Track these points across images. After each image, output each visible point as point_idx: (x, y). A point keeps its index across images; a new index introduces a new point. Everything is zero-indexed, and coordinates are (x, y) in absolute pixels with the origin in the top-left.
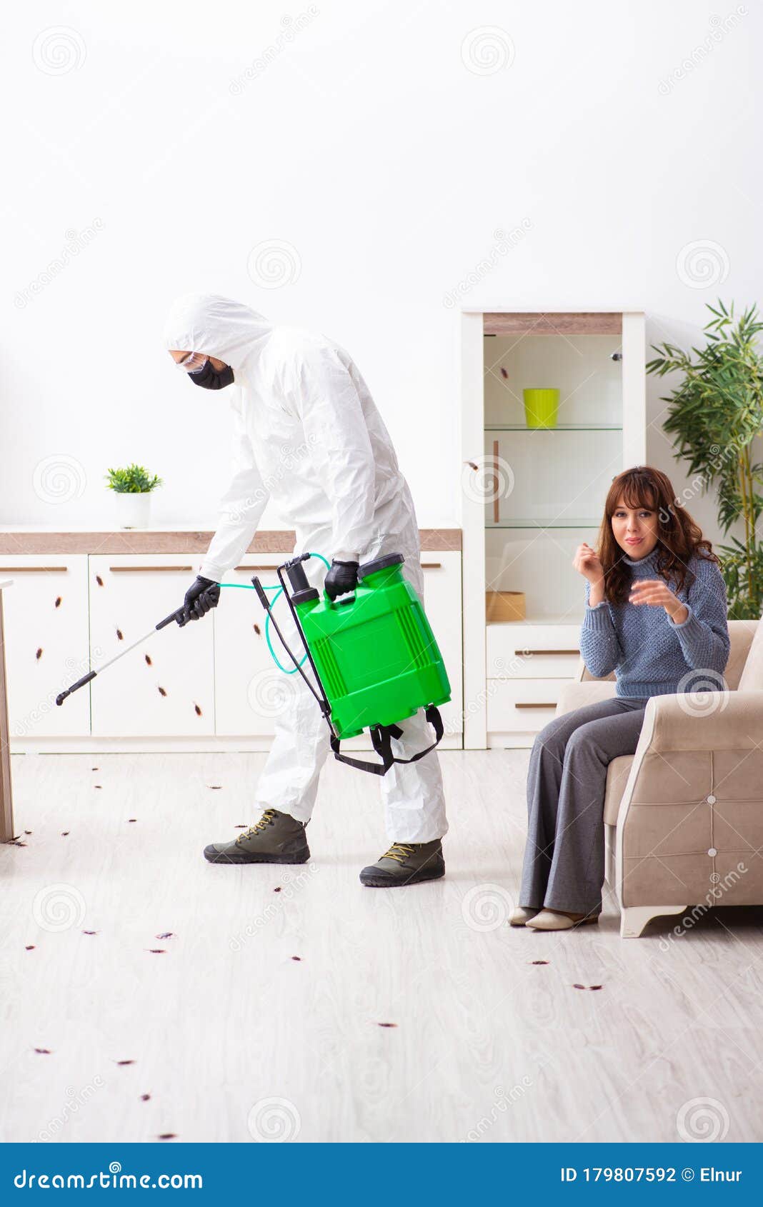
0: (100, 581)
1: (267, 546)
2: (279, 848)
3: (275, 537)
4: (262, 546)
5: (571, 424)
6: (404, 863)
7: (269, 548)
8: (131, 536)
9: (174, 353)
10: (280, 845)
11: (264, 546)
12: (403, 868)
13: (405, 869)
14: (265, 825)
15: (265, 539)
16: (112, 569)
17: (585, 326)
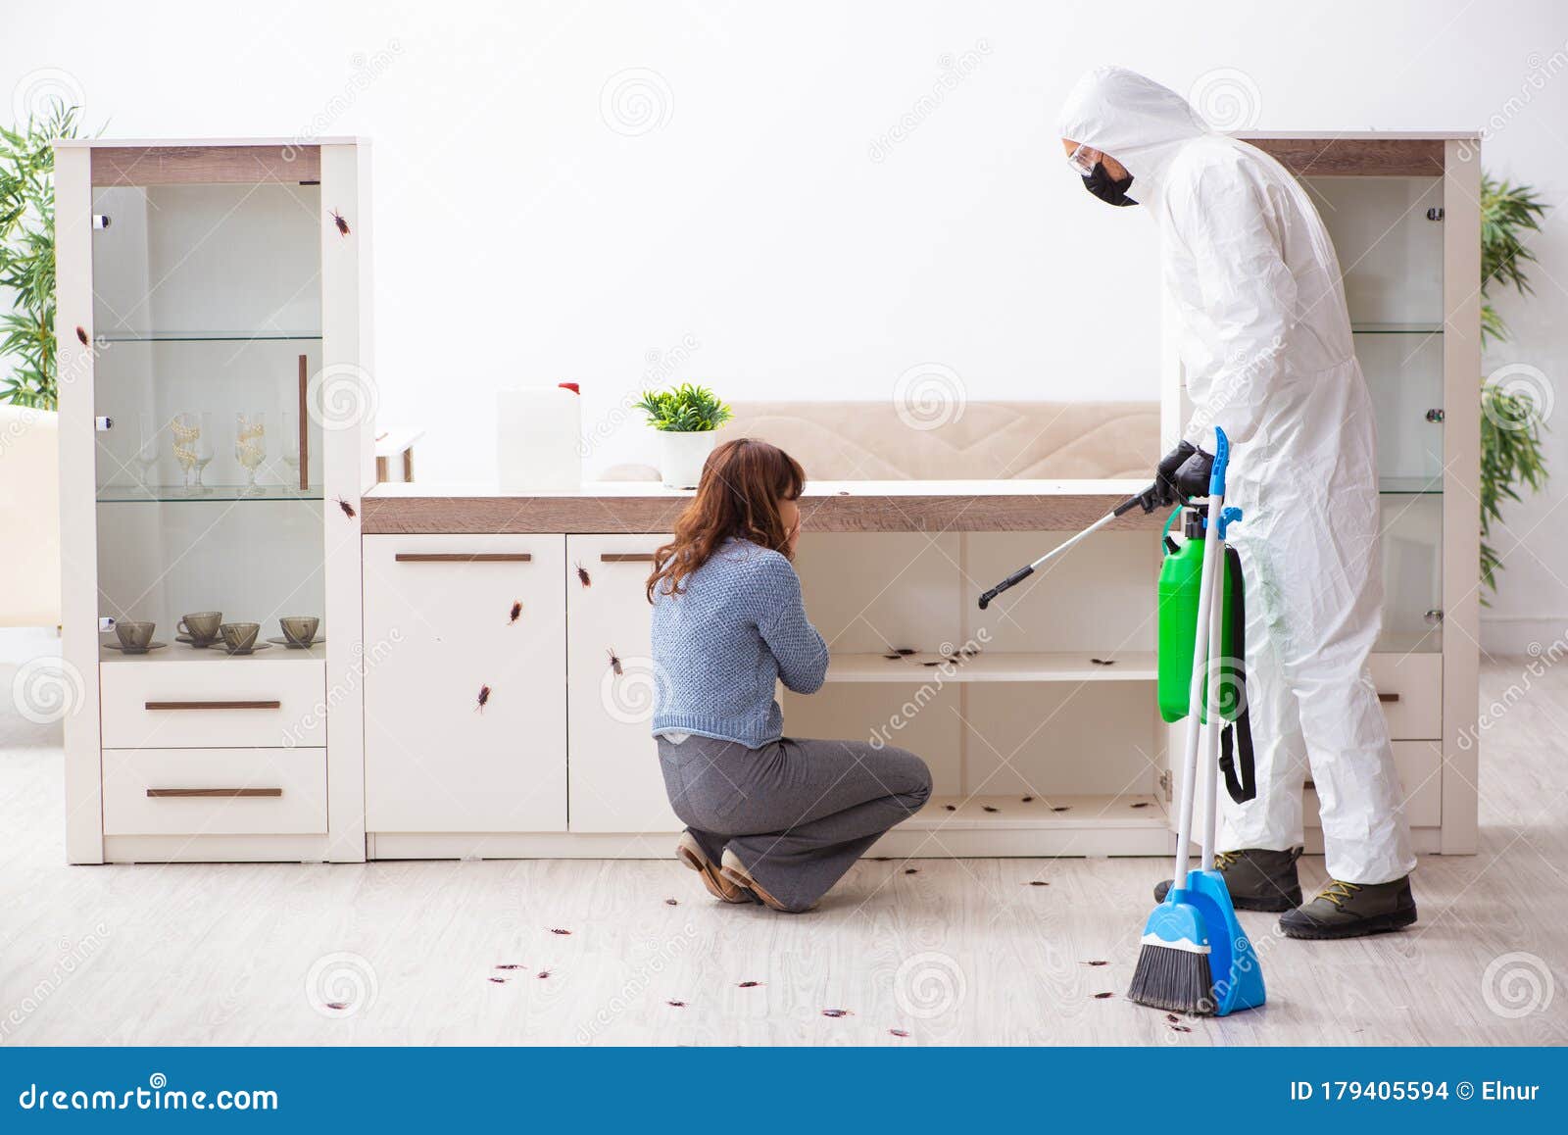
0: (584, 577)
1: (860, 522)
2: (1257, 890)
3: (873, 506)
4: (851, 522)
5: (1379, 324)
6: (1342, 906)
7: (865, 526)
8: (636, 505)
9: (1071, 145)
10: (1258, 886)
11: (855, 522)
12: (1338, 914)
13: (1343, 915)
14: (1228, 865)
15: (857, 510)
16: (605, 558)
17: (1382, 162)
